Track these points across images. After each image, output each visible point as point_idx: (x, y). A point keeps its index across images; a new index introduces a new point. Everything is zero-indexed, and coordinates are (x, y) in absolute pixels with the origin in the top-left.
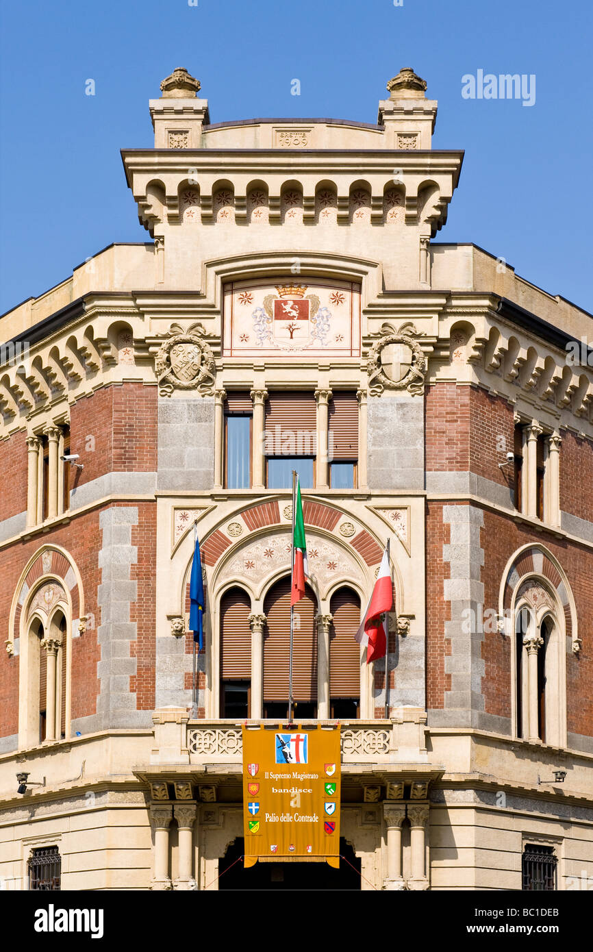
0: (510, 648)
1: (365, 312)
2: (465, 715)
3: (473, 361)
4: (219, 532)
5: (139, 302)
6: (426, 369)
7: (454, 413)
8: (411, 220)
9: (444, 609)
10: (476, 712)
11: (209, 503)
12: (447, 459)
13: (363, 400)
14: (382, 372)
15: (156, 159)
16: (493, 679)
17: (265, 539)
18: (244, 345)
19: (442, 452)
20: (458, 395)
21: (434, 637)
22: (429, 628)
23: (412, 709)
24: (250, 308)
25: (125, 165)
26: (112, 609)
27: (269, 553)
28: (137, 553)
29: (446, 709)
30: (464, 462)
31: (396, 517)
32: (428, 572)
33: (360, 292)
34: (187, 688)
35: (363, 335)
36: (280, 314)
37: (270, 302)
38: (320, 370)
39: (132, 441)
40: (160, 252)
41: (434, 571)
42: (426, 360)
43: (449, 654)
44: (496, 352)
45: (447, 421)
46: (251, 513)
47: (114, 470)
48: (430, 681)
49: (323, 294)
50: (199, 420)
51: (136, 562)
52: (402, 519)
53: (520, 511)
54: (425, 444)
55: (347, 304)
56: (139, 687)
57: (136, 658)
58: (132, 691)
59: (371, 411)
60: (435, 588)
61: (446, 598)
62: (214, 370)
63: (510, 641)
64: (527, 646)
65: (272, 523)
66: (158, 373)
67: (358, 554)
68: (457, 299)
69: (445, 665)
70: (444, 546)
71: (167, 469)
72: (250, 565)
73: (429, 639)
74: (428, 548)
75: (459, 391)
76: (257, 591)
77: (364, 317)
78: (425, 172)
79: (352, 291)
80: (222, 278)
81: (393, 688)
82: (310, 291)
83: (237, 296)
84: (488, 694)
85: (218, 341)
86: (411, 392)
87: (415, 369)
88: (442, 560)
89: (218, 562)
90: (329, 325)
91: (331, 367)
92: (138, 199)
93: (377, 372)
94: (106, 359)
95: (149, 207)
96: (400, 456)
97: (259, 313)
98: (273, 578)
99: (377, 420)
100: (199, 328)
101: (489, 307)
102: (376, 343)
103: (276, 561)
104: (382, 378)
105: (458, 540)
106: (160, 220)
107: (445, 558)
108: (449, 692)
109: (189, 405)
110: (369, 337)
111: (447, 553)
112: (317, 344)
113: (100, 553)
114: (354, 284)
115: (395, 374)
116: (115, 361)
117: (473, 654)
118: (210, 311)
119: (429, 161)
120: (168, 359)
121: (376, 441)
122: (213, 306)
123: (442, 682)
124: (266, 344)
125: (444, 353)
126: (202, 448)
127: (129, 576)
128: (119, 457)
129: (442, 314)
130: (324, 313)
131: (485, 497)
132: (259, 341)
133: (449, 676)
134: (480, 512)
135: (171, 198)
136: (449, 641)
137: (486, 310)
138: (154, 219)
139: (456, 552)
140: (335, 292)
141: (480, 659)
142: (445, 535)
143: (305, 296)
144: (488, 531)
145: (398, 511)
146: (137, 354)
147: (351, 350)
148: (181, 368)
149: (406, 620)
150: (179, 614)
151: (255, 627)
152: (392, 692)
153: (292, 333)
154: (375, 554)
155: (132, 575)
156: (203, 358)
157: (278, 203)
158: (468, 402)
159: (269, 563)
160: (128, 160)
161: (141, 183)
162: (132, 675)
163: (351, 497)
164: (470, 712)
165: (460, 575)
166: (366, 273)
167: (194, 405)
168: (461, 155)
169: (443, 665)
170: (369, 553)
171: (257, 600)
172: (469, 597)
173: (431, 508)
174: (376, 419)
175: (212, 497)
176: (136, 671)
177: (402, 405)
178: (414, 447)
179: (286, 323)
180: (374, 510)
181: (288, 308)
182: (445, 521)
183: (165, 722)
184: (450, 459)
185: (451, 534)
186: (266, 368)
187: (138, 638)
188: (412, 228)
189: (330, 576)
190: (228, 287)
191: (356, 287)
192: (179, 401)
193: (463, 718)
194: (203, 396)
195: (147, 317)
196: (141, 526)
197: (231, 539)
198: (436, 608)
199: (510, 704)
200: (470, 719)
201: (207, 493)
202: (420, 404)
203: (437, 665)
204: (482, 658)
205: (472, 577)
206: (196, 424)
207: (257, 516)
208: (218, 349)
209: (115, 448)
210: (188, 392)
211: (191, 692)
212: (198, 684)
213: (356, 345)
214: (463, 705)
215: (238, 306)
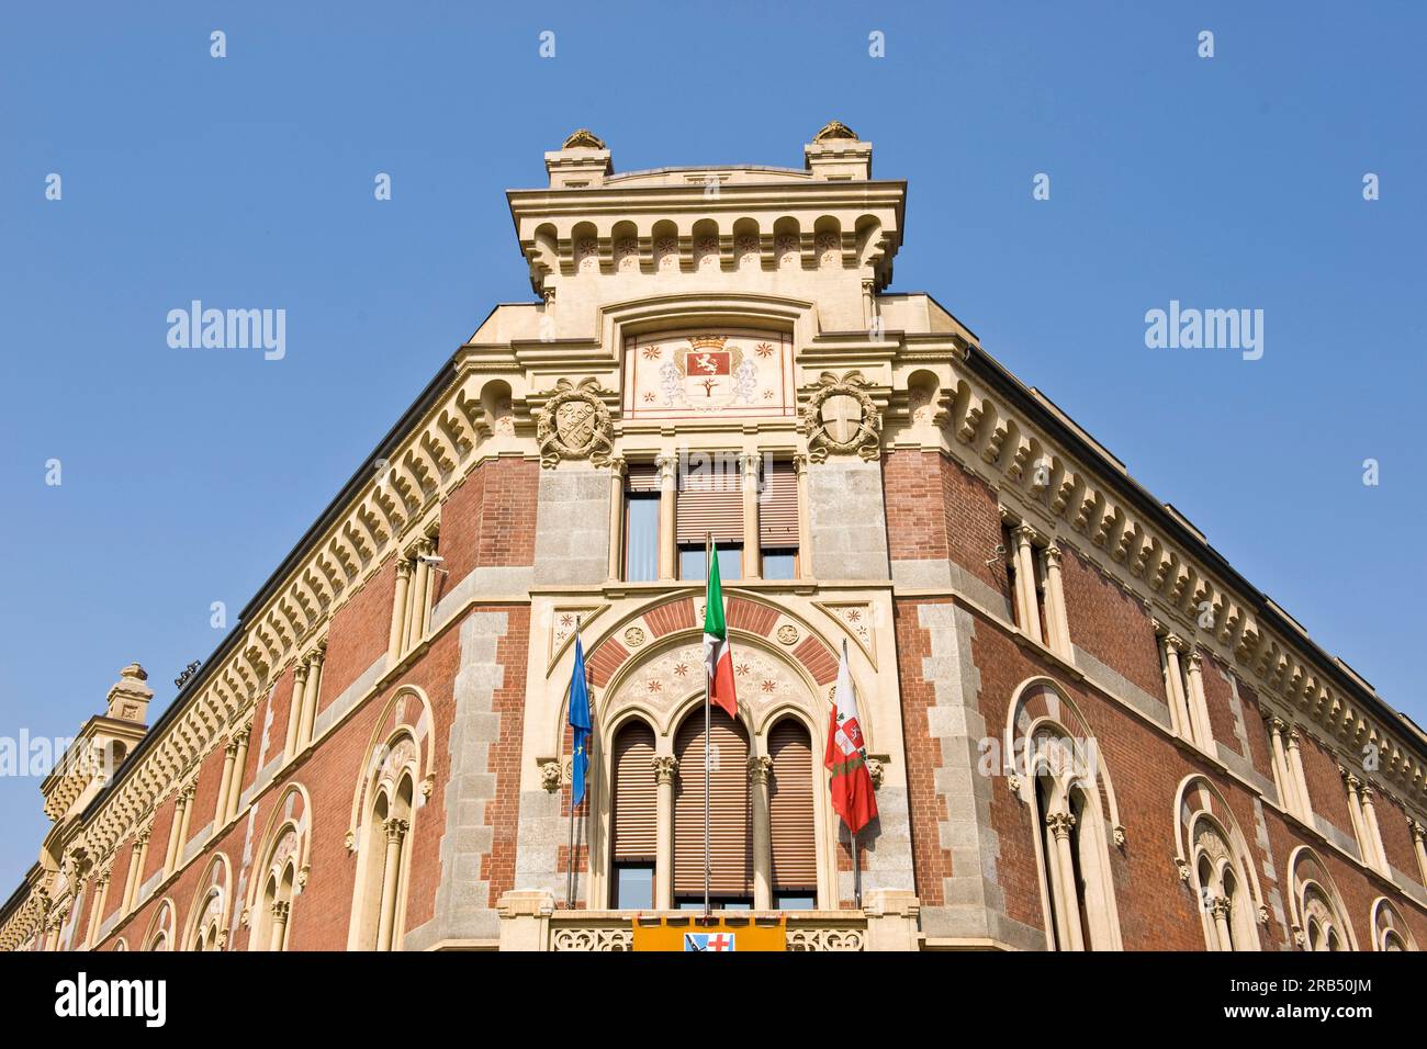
0: (1030, 820)
1: (799, 360)
2: (977, 917)
3: (939, 419)
4: (613, 641)
5: (520, 354)
6: (881, 428)
7: (922, 486)
8: (850, 262)
9: (931, 750)
10: (994, 913)
11: (600, 601)
12: (917, 544)
13: (802, 469)
14: (825, 431)
15: (547, 201)
16: (1012, 864)
17: (676, 650)
18: (650, 405)
19: (910, 534)
20: (924, 464)
21: (919, 792)
22: (911, 778)
23: (894, 892)
24: (657, 364)
25: (512, 208)
26: (463, 754)
27: (681, 670)
28: (503, 675)
29: (948, 907)
30: (941, 548)
31: (854, 616)
32: (905, 697)
33: (792, 343)
34: (560, 870)
35: (797, 387)
36: (693, 368)
37: (682, 356)
38: (746, 433)
39: (506, 528)
40: (551, 306)
41: (913, 696)
42: (880, 418)
43: (944, 819)
44: (968, 414)
45: (912, 496)
46: (657, 615)
47: (480, 565)
48: (919, 861)
49: (746, 347)
50: (591, 496)
51: (501, 686)
52: (862, 619)
53: (1020, 627)
54: (887, 525)
55: (776, 356)
56: (494, 873)
57: (492, 828)
58: (484, 878)
59: (812, 482)
60: (916, 720)
61: (932, 734)
62: (612, 434)
63: (1029, 809)
64: (1053, 826)
65: (684, 627)
66: (539, 441)
67: (804, 668)
68: (912, 342)
69: (941, 835)
70: (923, 660)
71: (547, 559)
72: (654, 687)
73: (912, 796)
74: (901, 663)
75: (925, 459)
76: (664, 722)
77: (799, 367)
78: (863, 206)
79: (782, 341)
80: (622, 327)
81: (866, 869)
82: (730, 343)
83: (641, 350)
84: (1008, 887)
85: (616, 399)
86: (863, 456)
87: (866, 427)
88: (922, 680)
89: (610, 681)
90: (755, 380)
91: (759, 429)
92: (524, 245)
93: (817, 432)
94: (479, 429)
95: (538, 254)
96: (854, 536)
97: (668, 369)
98: (686, 703)
99: (821, 493)
100: (594, 385)
101: (953, 352)
102: (814, 396)
103: (691, 681)
104: (824, 439)
105: (942, 651)
106: (551, 270)
107: (926, 677)
108: (949, 879)
109: (578, 479)
110: (805, 390)
111: (929, 670)
112: (741, 402)
113: (457, 678)
114: (785, 332)
115: (841, 433)
116: (490, 431)
117: (980, 819)
118: (607, 364)
119: (866, 193)
120: (553, 421)
121: (822, 518)
122: (611, 357)
123: (938, 863)
124: (677, 403)
125: (901, 411)
126: (594, 531)
127: (491, 706)
128: (488, 548)
129: (897, 362)
130: (749, 367)
131: (973, 598)
132: (668, 400)
133: (947, 853)
134: (969, 617)
135: (565, 242)
136: (942, 798)
137: (951, 356)
138: (544, 270)
139: (941, 668)
140: (761, 343)
141: (991, 829)
142: (924, 645)
143: (724, 348)
144: (982, 646)
145: (857, 609)
146: (516, 420)
147: (784, 408)
148: (569, 432)
149: (877, 763)
150: (555, 756)
151: (661, 776)
152: (865, 876)
153: (708, 390)
154: (827, 669)
155: (494, 704)
156: (597, 419)
157: (690, 245)
158: (939, 472)
159: (682, 683)
160: (514, 202)
161: (528, 228)
162: (485, 852)
163: (790, 590)
164: (984, 912)
165: (949, 700)
166: (798, 316)
167: (585, 479)
168: (904, 186)
169: (936, 835)
170: (819, 667)
171: (665, 735)
172: (964, 732)
173: (901, 607)
174: (820, 490)
175: (604, 592)
176: (491, 847)
177: (853, 474)
178: (872, 525)
179: (702, 379)
180: (824, 608)
181: (703, 363)
182: (921, 625)
183: (517, 915)
184: (922, 543)
185: (932, 643)
186: (676, 432)
187: (498, 796)
188: (851, 272)
189: (766, 701)
190: (631, 341)
191: (786, 337)
192: (565, 474)
193: (974, 920)
194: (597, 467)
195: (529, 373)
196: (511, 638)
197: (630, 650)
198: (920, 749)
199: (1040, 907)
200: (985, 921)
201: (599, 588)
202: (875, 471)
203: (926, 835)
204: (993, 828)
205: (966, 703)
206: (586, 502)
207: (664, 618)
208: (616, 409)
209: (484, 537)
210: (578, 463)
211: (565, 876)
212: (577, 864)
213: (790, 402)
214: (973, 901)
215: (642, 362)
